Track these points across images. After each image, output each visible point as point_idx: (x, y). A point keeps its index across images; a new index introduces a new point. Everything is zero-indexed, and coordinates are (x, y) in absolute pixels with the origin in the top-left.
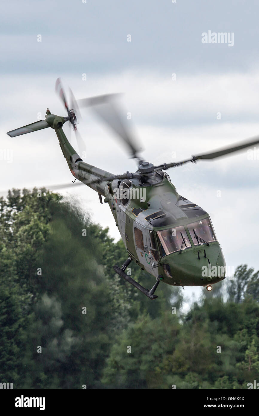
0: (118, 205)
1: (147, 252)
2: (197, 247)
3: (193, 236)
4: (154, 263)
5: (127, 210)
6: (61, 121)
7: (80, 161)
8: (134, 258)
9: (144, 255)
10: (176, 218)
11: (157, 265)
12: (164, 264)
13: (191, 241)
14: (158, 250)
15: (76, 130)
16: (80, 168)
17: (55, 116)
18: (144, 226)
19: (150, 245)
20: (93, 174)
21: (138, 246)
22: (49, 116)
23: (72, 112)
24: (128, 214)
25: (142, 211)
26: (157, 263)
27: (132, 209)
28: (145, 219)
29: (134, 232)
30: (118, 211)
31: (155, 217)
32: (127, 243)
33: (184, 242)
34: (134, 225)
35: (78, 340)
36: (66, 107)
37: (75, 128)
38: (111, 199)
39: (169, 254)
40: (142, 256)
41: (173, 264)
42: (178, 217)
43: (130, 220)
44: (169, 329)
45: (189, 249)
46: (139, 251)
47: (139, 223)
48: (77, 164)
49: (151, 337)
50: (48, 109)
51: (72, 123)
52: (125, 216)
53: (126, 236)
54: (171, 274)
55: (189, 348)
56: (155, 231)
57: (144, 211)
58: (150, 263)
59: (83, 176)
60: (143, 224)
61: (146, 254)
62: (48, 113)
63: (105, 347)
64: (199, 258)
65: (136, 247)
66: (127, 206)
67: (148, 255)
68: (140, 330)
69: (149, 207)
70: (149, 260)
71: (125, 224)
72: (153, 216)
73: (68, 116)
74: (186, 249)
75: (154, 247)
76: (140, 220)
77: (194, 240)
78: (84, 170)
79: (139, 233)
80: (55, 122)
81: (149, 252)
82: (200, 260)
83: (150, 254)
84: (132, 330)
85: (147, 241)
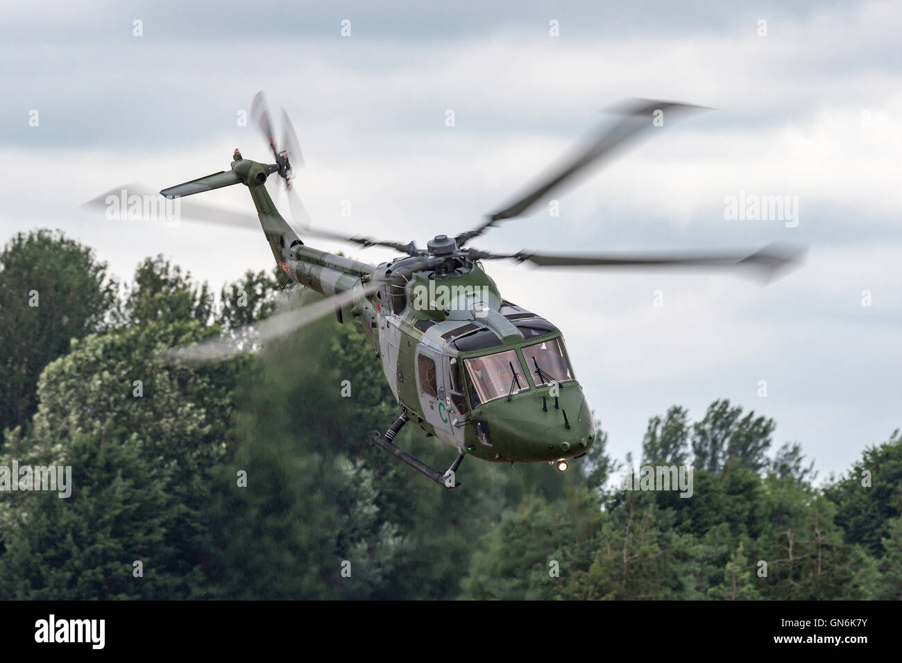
0: (383, 316)
1: (444, 398)
2: (539, 390)
3: (532, 370)
4: (456, 420)
5: (403, 323)
6: (264, 171)
7: (299, 245)
8: (414, 414)
9: (436, 406)
10: (502, 336)
11: (464, 423)
12: (476, 421)
13: (529, 378)
14: (466, 395)
15: (290, 189)
16: (299, 257)
17: (251, 164)
18: (438, 351)
19: (450, 385)
20: (328, 267)
21: (425, 389)
22: (239, 163)
23: (283, 157)
24: (407, 330)
25: (434, 324)
26: (462, 418)
27: (413, 322)
28: (442, 337)
29: (416, 363)
30: (383, 328)
31: (460, 334)
32: (399, 387)
33: (517, 380)
34: (418, 350)
35: (408, 543)
36: (273, 146)
37: (288, 185)
38: (366, 308)
39: (486, 402)
40: (432, 407)
41: (495, 421)
42: (505, 335)
43: (409, 342)
44: (581, 522)
45: (526, 393)
46: (425, 400)
47: (429, 346)
48: (294, 249)
49: (547, 538)
50: (237, 149)
51: (282, 176)
52: (399, 334)
53: (398, 373)
54: (489, 440)
55: (618, 560)
56: (462, 358)
57: (437, 325)
58: (448, 421)
59: (307, 272)
60: (437, 347)
61: (441, 404)
62: (238, 157)
63: (459, 556)
64: (545, 409)
65: (419, 392)
66: (403, 317)
67: (445, 404)
68: (524, 522)
69: (447, 317)
70: (445, 415)
71: (398, 351)
72: (457, 332)
73: (275, 163)
74: (520, 392)
75: (459, 388)
76: (431, 340)
77: (535, 377)
78: (309, 260)
79: (428, 364)
80: (253, 173)
81: (448, 398)
82: (548, 413)
83: (449, 403)
84: (512, 523)
85: (444, 378)
